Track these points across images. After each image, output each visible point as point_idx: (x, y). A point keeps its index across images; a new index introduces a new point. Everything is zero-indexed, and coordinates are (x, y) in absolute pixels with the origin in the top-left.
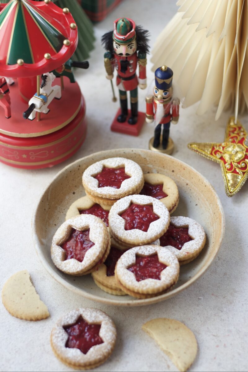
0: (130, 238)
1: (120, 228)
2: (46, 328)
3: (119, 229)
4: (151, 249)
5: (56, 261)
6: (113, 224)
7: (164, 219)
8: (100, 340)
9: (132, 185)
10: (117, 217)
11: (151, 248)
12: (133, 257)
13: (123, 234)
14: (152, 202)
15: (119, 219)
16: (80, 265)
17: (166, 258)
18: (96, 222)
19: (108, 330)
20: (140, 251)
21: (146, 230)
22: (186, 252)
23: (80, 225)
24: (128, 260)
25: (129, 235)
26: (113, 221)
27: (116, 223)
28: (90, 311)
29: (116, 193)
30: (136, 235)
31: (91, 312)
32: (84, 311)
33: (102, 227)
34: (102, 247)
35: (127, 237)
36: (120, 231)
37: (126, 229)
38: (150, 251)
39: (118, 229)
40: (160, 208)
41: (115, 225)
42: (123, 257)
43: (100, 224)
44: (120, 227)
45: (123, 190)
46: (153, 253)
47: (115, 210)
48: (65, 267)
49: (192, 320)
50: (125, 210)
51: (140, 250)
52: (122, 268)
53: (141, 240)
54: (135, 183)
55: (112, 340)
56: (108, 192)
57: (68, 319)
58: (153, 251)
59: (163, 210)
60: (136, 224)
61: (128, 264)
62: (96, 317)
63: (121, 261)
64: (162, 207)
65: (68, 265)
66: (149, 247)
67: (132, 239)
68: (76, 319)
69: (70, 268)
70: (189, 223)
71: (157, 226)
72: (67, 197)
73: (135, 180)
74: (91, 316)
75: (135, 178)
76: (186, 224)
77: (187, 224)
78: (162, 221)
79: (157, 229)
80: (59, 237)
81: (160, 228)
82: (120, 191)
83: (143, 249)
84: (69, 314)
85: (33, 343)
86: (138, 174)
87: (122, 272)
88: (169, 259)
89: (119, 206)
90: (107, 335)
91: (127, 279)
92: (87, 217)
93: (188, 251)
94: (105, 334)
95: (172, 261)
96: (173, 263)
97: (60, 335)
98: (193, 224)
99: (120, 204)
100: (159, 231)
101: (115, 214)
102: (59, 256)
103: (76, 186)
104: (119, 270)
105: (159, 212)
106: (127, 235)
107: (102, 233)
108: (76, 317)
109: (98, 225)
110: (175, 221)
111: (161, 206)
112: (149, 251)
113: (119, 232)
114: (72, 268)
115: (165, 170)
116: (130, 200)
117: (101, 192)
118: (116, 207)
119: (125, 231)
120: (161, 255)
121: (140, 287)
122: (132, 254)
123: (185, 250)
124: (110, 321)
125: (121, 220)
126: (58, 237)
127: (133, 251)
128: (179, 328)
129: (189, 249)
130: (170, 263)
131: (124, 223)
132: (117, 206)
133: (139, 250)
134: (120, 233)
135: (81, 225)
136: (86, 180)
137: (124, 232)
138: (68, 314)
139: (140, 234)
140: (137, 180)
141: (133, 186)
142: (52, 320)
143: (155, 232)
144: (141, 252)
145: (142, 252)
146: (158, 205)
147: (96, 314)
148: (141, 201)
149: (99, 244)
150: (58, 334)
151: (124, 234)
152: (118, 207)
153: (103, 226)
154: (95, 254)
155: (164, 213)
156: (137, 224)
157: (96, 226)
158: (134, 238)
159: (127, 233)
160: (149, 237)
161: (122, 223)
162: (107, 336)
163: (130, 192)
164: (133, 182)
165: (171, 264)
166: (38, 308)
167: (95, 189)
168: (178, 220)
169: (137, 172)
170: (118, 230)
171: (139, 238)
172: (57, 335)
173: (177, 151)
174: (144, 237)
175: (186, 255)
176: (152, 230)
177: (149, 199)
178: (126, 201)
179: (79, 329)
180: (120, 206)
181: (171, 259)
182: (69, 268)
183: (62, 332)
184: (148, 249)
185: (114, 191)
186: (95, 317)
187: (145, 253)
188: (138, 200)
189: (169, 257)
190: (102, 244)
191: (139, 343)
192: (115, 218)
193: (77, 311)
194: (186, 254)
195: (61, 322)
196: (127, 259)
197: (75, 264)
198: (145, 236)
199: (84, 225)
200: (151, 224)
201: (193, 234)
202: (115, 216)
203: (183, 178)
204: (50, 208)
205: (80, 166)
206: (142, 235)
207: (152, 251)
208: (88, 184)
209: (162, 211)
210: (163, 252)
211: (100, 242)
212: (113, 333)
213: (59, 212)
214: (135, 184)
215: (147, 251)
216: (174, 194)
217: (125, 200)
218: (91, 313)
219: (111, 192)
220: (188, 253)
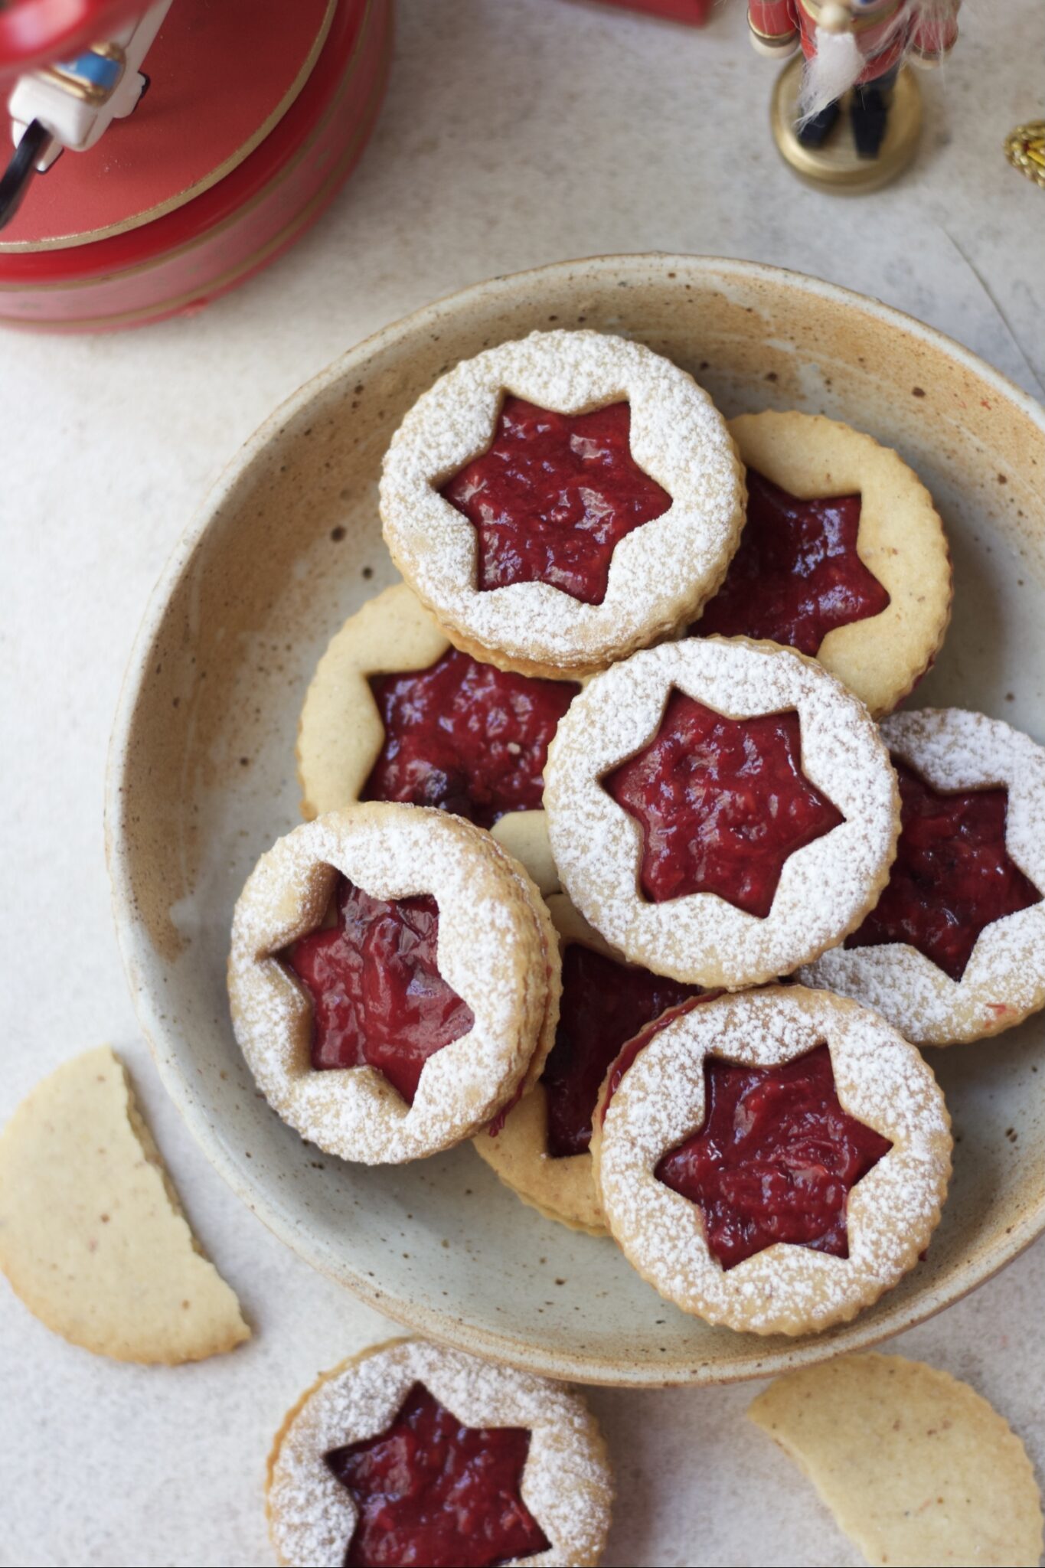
0: (670, 961)
1: (613, 887)
2: (237, 1406)
3: (606, 892)
4: (791, 1025)
5: (263, 1069)
6: (572, 853)
7: (865, 837)
8: (526, 1527)
9: (675, 588)
10: (595, 803)
11: (794, 1020)
12: (689, 1087)
13: (627, 933)
14: (793, 700)
15: (603, 824)
16: (396, 1137)
17: (876, 1099)
18: (471, 893)
19: (569, 1480)
20: (726, 1039)
21: (759, 906)
22: (990, 1005)
23: (379, 883)
24: (663, 1116)
25: (662, 940)
26: (569, 833)
27: (585, 850)
28: (464, 1364)
29: (579, 647)
30: (706, 945)
31: (469, 1373)
32: (431, 1367)
33: (508, 929)
34: (514, 1055)
35: (654, 952)
36: (615, 913)
37: (648, 892)
38: (787, 1039)
39: (600, 893)
40: (842, 756)
41: (581, 864)
42: (636, 1094)
43: (493, 909)
44: (611, 877)
45: (620, 625)
46: (802, 1047)
47: (581, 751)
48: (316, 1122)
49: (1021, 1344)
50: (634, 752)
51: (731, 1034)
52: (633, 1175)
53: (733, 977)
54: (692, 569)
55: (593, 1544)
56: (532, 636)
57: (352, 1416)
58: (803, 1038)
59: (858, 767)
60: (705, 859)
61: (664, 1140)
62: (498, 1400)
63: (624, 1115)
64: (854, 743)
65: (327, 1119)
66: (781, 1012)
67: (680, 966)
68: (390, 1411)
69: (341, 1139)
70: (1009, 769)
71: (826, 883)
72: (300, 570)
73: (691, 542)
74: (472, 1396)
75: (690, 529)
76: (995, 780)
77: (999, 775)
78: (853, 849)
79: (823, 911)
80: (268, 921)
81: (845, 895)
82: (605, 628)
83: (746, 1028)
84: (352, 1382)
85: (178, 1497)
86: (708, 495)
87: (633, 1205)
88: (892, 1106)
89: (603, 729)
90: (564, 1509)
91: (661, 1259)
92: (416, 843)
93: (1003, 1000)
94: (552, 1507)
95: (910, 1119)
96: (914, 1136)
97: (313, 1515)
98: (1032, 781)
99: (609, 709)
100: (836, 917)
101: (578, 784)
102: (274, 1042)
103: (345, 494)
104: (616, 1187)
105: (835, 782)
106: (655, 937)
107: (510, 973)
108: (393, 1399)
109: (483, 910)
110: (927, 756)
111: (846, 736)
112: (781, 1041)
113: (605, 911)
114: (354, 1142)
115: (873, 377)
116: (668, 682)
117: (491, 631)
118: (582, 732)
119: (639, 905)
120: (848, 1067)
121: (731, 1312)
122: (683, 1067)
123: (981, 986)
124: (577, 1422)
125: (617, 832)
126: (264, 925)
127: (688, 1040)
128: (946, 1425)
129: (1006, 978)
130: (901, 1132)
131: (634, 853)
132: (593, 723)
133: (724, 1033)
134: (611, 921)
135: (386, 885)
136: (400, 526)
137: (636, 915)
138: (346, 1386)
139: (727, 939)
140: (701, 543)
141: (682, 588)
142: (266, 1352)
143: (816, 926)
144: (736, 1045)
145: (742, 1047)
146: (828, 723)
147: (496, 1385)
148: (730, 697)
149: (497, 1037)
150: (301, 1509)
151: (636, 930)
152: (596, 732)
153: (511, 925)
154: (472, 1093)
155: (862, 787)
156: (711, 865)
157: (474, 921)
158: (695, 961)
159: (655, 926)
160: (777, 957)
161: (620, 855)
162: (565, 1518)
163: (663, 624)
164: (681, 562)
165: (908, 1136)
166: (186, 1305)
167: (459, 607)
168: (950, 747)
169: (703, 475)
170: (600, 899)
171: (720, 964)
172: (296, 1519)
173: (943, 140)
174: (751, 959)
175: (988, 1024)
176: (798, 914)
177: (775, 683)
178: (639, 692)
179: (412, 1464)
180: (609, 730)
181: (904, 1102)
182: (335, 1140)
183: (324, 1494)
184: (777, 1024)
185: (568, 631)
186: (491, 1399)
187: (755, 1053)
188: (713, 688)
189: (896, 1089)
190: (509, 1041)
191: (734, 1493)
192: (582, 817)
193: (398, 1363)
194: (991, 1012)
195: (313, 1436)
196: (654, 1104)
197: (369, 1124)
198: (757, 948)
199: (401, 886)
200: (791, 867)
201: (1034, 857)
202: (578, 797)
203: (976, 441)
204: (204, 675)
205: (359, 389)
206: (741, 943)
207: (798, 1042)
208: (415, 564)
209: (855, 774)
210: (858, 1052)
211: (498, 1028)
212: (595, 1494)
213: (261, 669)
214: (693, 577)
215: (770, 1041)
216: (921, 599)
217: (636, 684)
218: (473, 1376)
219: (554, 636)
220: (1001, 1008)
